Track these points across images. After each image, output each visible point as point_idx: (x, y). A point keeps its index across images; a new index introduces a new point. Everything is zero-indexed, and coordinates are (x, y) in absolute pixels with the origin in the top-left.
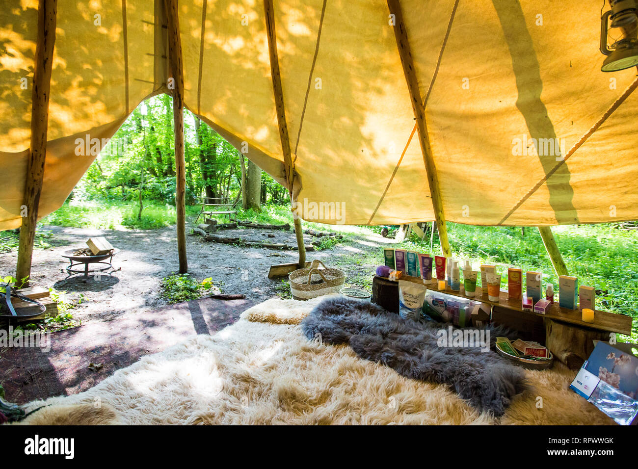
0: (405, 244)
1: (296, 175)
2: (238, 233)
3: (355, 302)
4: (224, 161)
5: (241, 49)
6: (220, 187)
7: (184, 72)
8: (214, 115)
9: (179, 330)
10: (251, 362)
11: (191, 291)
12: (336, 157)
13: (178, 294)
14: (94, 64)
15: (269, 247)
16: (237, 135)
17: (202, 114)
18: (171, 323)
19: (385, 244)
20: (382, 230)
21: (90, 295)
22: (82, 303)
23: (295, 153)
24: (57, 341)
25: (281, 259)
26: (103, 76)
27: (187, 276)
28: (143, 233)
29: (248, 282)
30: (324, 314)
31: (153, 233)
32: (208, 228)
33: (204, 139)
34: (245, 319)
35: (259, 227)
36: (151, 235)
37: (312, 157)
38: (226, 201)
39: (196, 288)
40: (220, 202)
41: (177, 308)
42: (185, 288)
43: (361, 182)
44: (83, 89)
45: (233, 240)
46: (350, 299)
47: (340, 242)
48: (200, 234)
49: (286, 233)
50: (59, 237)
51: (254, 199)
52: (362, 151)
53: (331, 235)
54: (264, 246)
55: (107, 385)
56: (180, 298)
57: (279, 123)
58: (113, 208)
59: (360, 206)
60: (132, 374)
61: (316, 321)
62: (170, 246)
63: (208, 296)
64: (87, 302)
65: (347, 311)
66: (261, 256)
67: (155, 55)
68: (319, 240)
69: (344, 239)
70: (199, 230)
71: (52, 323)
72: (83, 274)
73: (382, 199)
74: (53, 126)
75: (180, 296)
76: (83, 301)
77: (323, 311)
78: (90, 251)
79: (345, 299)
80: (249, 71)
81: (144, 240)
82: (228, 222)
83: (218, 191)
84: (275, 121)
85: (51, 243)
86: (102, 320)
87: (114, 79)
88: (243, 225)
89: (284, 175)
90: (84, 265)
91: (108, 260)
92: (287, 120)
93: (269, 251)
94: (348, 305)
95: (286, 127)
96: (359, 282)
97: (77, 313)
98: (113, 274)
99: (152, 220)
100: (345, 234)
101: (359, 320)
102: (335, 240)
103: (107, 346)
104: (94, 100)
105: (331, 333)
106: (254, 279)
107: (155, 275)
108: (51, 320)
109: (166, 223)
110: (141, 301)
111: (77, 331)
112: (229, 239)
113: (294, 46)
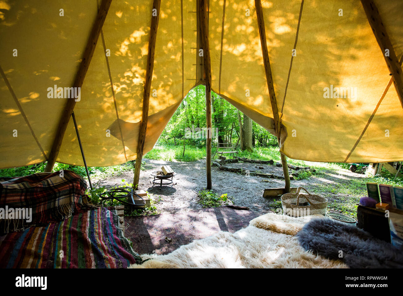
0: (377, 179)
1: (283, 127)
2: (239, 165)
3: (341, 225)
4: (228, 121)
5: (244, 51)
6: (226, 137)
7: (212, 71)
8: (228, 93)
9: (210, 225)
10: (263, 259)
11: (215, 201)
12: (314, 112)
13: (208, 202)
14: (168, 75)
15: (261, 176)
16: (242, 103)
17: (221, 93)
18: (205, 220)
19: (355, 178)
20: (351, 166)
21: (164, 197)
22: (160, 201)
23: (282, 112)
24: (150, 221)
25: (270, 185)
26: (172, 80)
27: (212, 191)
28: (186, 164)
29: (250, 199)
30: (315, 231)
31: (191, 164)
32: (221, 162)
33: (216, 109)
34: (254, 225)
35: (252, 162)
36: (190, 165)
37: (295, 113)
38: (230, 145)
39: (218, 199)
40: (226, 146)
41: (208, 211)
42: (211, 199)
43: (338, 129)
44: (163, 88)
45: (237, 170)
46: (336, 221)
47: (314, 174)
48: (216, 165)
49: (271, 166)
50: (148, 165)
51: (248, 144)
52: (338, 106)
53: (306, 169)
54: (257, 175)
55: (178, 254)
56: (209, 205)
57: (270, 93)
58: (171, 150)
59: (338, 148)
60: (190, 250)
61: (310, 236)
62: (200, 172)
63: (225, 206)
64: (162, 201)
65: (336, 231)
66: (256, 182)
67: (197, 65)
68: (297, 172)
69: (317, 172)
70: (216, 163)
71: (148, 210)
72: (160, 185)
73: (358, 141)
74: (151, 108)
75: (209, 204)
76: (161, 200)
77: (314, 228)
78: (163, 173)
79: (332, 222)
80: (249, 64)
81: (186, 168)
82: (232, 158)
83: (225, 139)
84: (267, 92)
85: (145, 167)
86: (169, 212)
87: (177, 81)
88: (242, 160)
89: (274, 127)
90: (160, 180)
91: (170, 179)
92: (275, 90)
93: (261, 178)
94: (336, 226)
95: (274, 95)
96: (337, 208)
97: (159, 207)
98: (173, 187)
99: (190, 156)
100: (318, 168)
101: (349, 242)
102: (309, 172)
103: (173, 228)
104: (168, 93)
105: (326, 249)
106: (253, 197)
107: (194, 189)
108: (148, 209)
109: (197, 158)
110: (187, 204)
111: (159, 217)
112: (234, 169)
113: (279, 41)
